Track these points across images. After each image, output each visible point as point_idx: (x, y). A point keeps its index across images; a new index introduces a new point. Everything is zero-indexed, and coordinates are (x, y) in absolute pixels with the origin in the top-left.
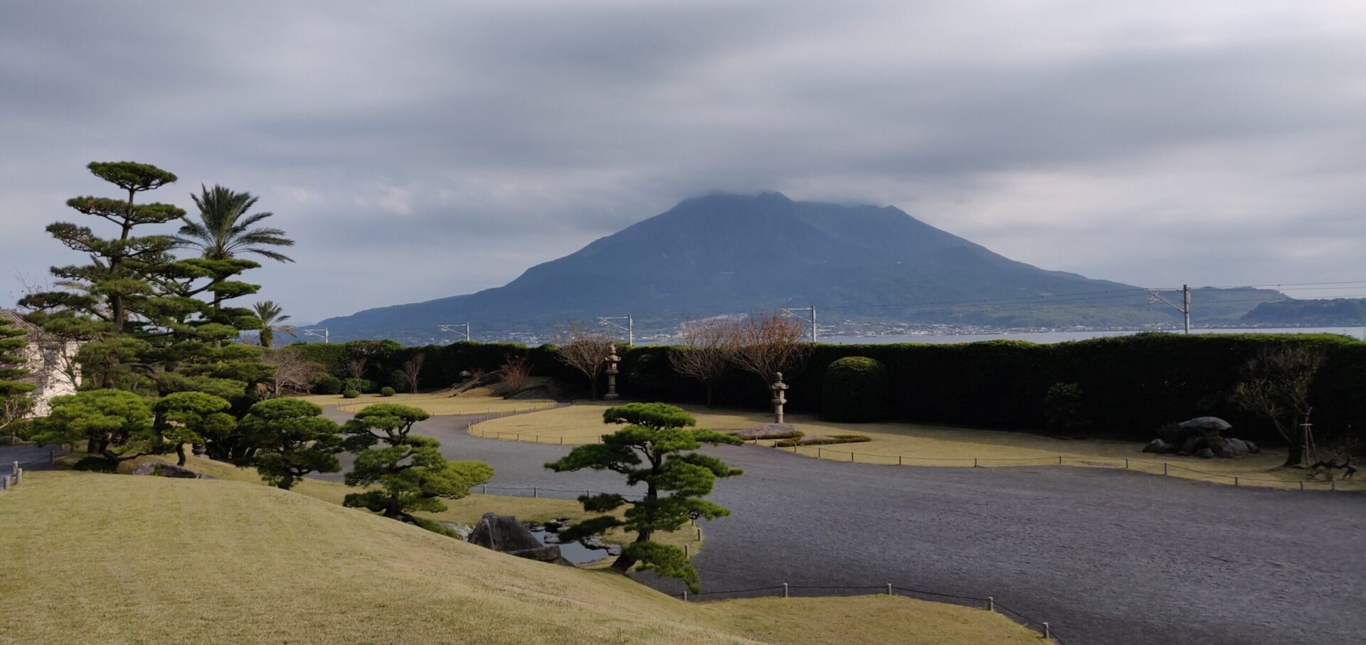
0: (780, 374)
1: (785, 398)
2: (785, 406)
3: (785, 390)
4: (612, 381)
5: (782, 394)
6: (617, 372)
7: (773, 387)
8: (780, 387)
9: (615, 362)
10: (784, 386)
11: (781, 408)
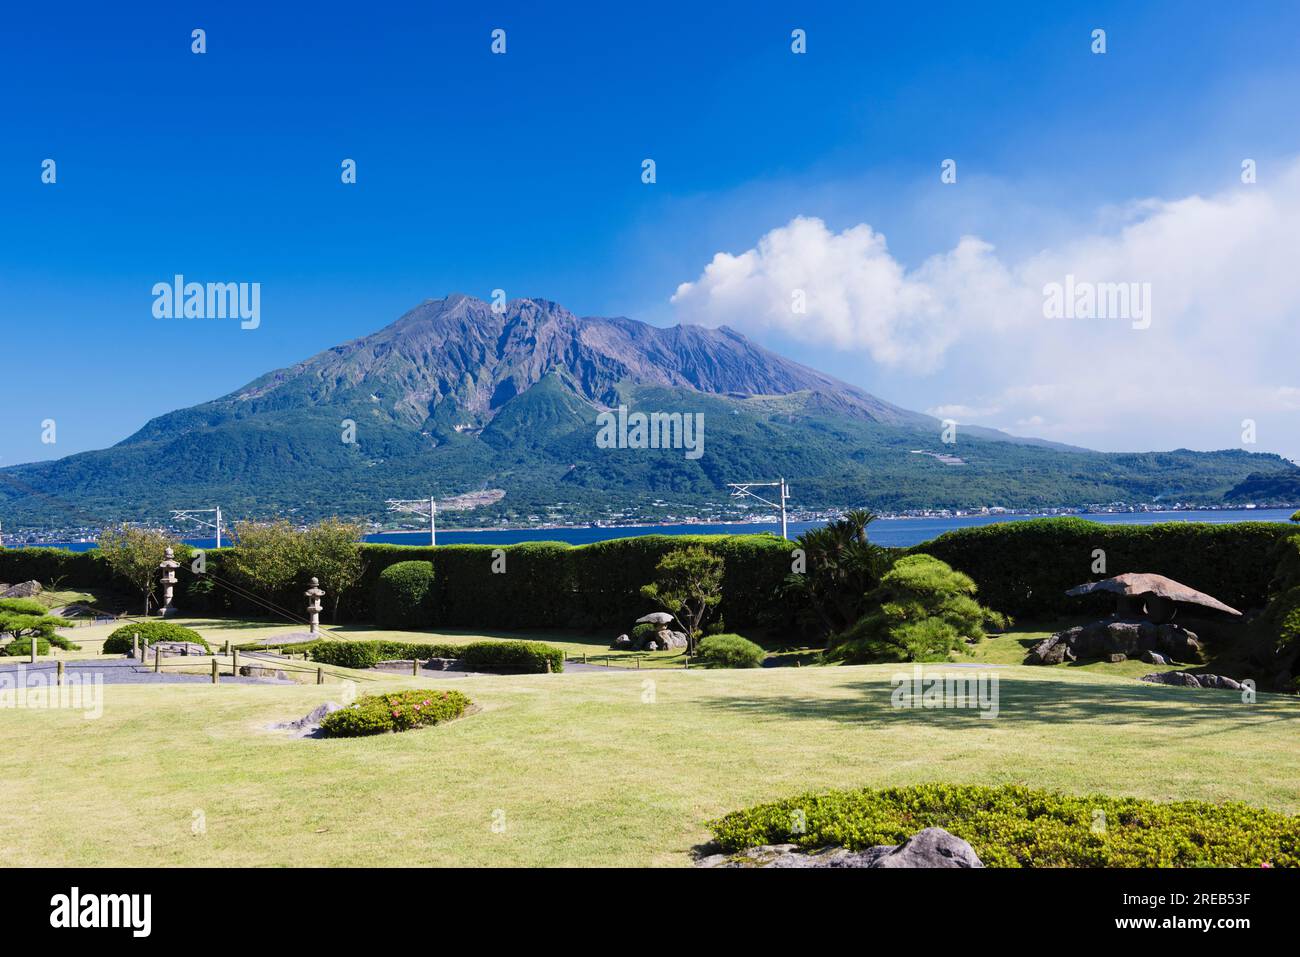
0: (316, 580)
1: (321, 605)
2: (320, 613)
3: (321, 597)
4: (170, 592)
5: (318, 602)
6: (176, 580)
7: (308, 594)
8: (314, 594)
9: (172, 569)
10: (320, 593)
11: (316, 617)
